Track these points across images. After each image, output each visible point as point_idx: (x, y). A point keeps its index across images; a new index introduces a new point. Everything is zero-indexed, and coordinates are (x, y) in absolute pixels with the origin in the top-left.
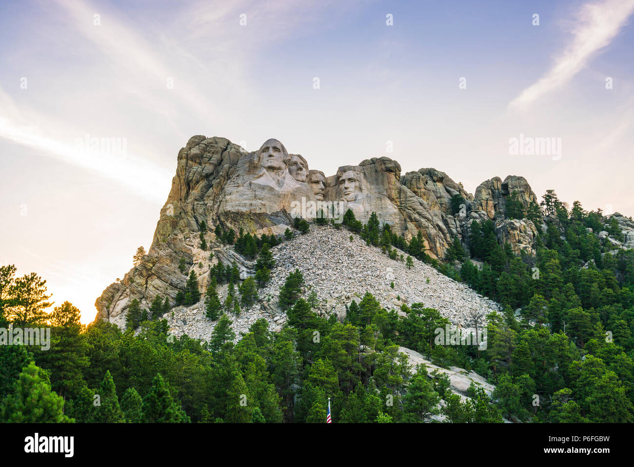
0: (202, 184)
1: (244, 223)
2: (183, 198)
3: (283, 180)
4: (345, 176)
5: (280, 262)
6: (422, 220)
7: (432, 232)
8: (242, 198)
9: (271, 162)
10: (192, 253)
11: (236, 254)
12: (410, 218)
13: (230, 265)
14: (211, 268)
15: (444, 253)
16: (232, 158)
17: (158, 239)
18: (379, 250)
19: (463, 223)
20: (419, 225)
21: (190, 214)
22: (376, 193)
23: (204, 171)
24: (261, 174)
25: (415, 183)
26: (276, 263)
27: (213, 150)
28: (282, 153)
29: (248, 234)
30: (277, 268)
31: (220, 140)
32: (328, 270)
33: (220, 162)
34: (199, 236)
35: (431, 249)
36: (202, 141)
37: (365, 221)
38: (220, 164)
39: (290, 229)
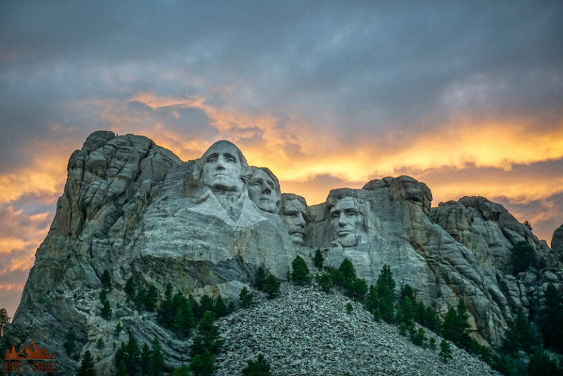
0: (106, 210)
1: (173, 277)
2: (74, 233)
3: (238, 208)
4: (339, 206)
5: (230, 344)
6: (466, 281)
7: (481, 301)
8: (170, 236)
9: (220, 178)
10: (86, 323)
11: (160, 328)
12: (446, 277)
13: (150, 345)
14: (116, 349)
15: (502, 338)
16: (156, 169)
17: (29, 297)
18: (394, 328)
19: (532, 288)
20: (460, 291)
21: (85, 258)
22: (389, 234)
23: (110, 190)
24: (203, 197)
25: (454, 220)
26: (224, 345)
27: (125, 155)
28: (239, 164)
29: (180, 294)
30: (226, 353)
31: (138, 140)
32: (310, 359)
33: (137, 176)
34: (98, 296)
35: (479, 331)
36: (108, 140)
37: (371, 281)
38: (136, 179)
39: (248, 288)
